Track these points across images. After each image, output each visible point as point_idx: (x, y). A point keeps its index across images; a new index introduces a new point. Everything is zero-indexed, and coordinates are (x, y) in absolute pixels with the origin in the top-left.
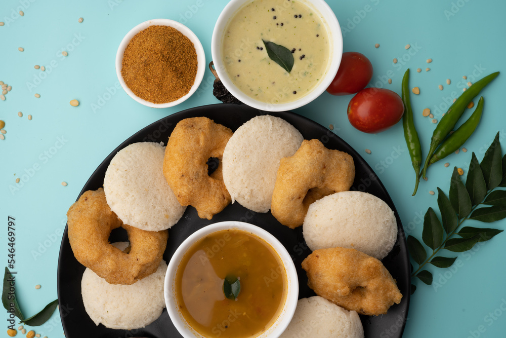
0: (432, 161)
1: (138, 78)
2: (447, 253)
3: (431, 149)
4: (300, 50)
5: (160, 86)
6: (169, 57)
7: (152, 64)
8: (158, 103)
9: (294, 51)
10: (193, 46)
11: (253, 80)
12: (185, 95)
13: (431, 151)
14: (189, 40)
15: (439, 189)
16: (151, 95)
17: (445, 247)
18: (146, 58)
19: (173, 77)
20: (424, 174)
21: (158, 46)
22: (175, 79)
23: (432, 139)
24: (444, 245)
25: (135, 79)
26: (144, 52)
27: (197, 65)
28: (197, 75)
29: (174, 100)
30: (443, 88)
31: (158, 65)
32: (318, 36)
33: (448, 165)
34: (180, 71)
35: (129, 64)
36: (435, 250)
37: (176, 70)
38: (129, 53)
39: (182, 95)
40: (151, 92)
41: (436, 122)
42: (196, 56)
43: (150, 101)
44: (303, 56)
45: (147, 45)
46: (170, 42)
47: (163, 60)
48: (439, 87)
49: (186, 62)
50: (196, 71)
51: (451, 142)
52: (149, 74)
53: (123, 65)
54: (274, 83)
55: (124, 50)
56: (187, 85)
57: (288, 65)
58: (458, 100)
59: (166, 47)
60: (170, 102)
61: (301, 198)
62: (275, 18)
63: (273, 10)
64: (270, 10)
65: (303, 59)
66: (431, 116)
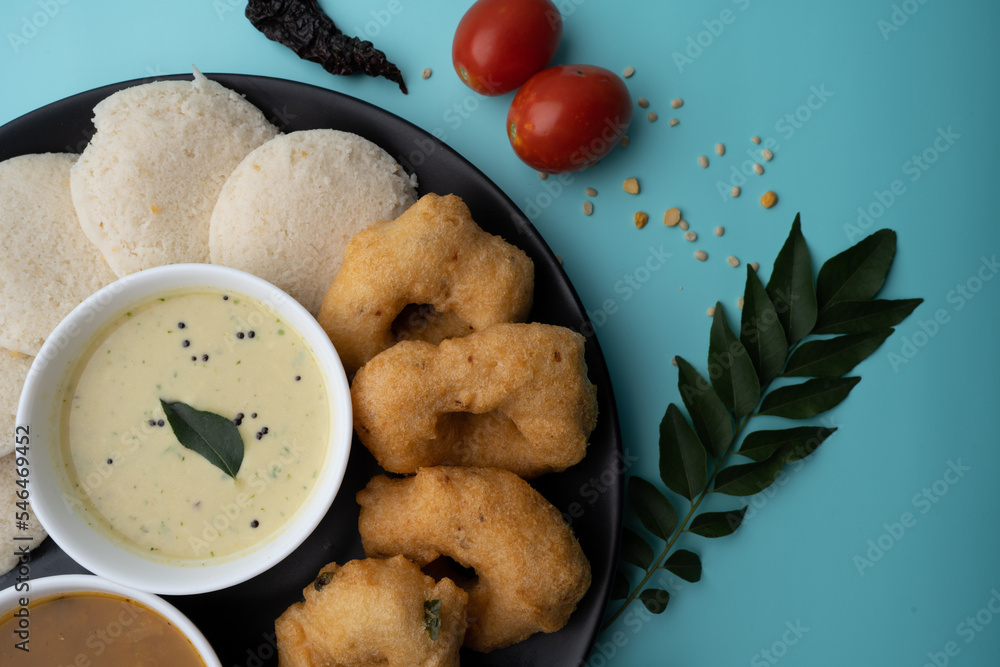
2: (721, 502)
4: (255, 416)
9: (239, 421)
11: (147, 502)
15: (678, 359)
17: (716, 487)
24: (713, 484)
30: (708, 164)
32: (299, 378)
36: (695, 500)
41: (694, 238)
44: (266, 431)
48: (700, 162)
54: (198, 504)
57: (229, 459)
61: (383, 316)
62: (187, 344)
63: (182, 326)
64: (174, 327)
65: (265, 437)
66: (682, 224)
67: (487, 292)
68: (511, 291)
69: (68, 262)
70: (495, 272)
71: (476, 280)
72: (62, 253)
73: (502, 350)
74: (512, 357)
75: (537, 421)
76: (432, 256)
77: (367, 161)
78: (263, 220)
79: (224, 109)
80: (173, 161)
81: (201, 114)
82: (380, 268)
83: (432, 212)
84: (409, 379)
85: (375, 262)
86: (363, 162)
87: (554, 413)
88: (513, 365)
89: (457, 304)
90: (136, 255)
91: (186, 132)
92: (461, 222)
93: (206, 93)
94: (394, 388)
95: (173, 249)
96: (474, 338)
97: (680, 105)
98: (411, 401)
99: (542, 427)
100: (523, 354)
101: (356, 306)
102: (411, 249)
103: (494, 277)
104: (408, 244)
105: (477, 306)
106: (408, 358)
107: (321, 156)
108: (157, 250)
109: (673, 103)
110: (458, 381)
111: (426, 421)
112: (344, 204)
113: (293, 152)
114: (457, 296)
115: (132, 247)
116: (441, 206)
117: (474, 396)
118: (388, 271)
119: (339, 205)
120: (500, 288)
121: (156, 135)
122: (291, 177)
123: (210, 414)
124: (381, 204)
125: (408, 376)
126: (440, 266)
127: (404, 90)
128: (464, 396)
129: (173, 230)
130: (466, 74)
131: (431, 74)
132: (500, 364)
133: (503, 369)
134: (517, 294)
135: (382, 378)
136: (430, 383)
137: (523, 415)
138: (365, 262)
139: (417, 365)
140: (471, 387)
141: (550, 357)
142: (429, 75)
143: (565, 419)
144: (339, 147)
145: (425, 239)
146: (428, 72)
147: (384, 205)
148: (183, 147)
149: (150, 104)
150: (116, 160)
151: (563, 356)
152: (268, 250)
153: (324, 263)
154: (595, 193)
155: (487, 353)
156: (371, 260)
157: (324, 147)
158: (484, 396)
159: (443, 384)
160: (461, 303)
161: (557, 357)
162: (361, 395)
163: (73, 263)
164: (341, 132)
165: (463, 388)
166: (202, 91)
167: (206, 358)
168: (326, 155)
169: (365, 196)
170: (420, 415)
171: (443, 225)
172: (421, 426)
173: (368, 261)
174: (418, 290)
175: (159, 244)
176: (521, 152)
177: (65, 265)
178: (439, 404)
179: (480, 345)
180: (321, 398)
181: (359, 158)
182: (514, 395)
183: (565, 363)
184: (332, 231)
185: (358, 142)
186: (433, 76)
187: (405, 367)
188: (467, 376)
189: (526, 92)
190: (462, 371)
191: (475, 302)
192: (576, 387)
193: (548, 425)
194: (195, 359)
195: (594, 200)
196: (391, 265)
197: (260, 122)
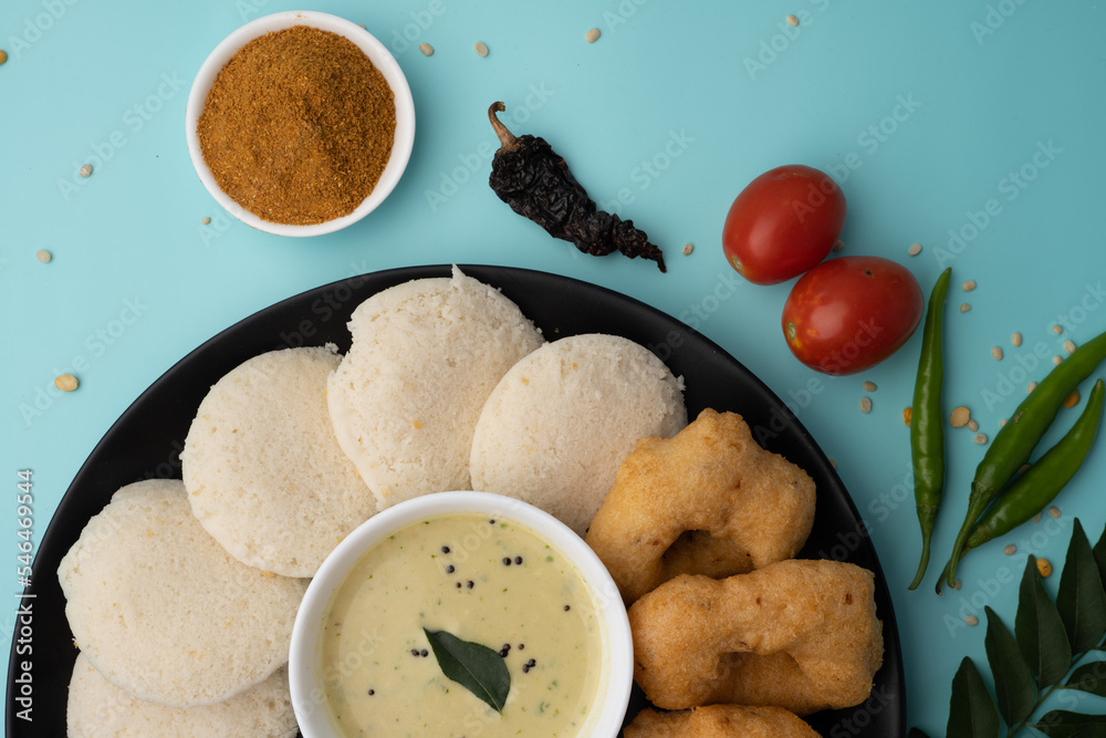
0: (972, 541)
1: (236, 147)
3: (969, 511)
4: (522, 647)
5: (285, 181)
6: (322, 115)
7: (277, 122)
8: (271, 219)
9: (506, 651)
10: (392, 100)
12: (343, 216)
13: (971, 518)
14: (385, 82)
15: (988, 610)
16: (258, 196)
18: (265, 103)
19: (323, 165)
20: (951, 576)
21: (303, 81)
22: (326, 171)
23: (974, 485)
25: (228, 148)
26: (264, 88)
27: (389, 149)
28: (385, 173)
29: (313, 223)
30: (1002, 355)
31: (292, 129)
32: (568, 608)
33: (1014, 550)
34: (343, 154)
35: (221, 106)
37: (333, 152)
38: (230, 79)
39: (334, 215)
40: (260, 188)
41: (984, 441)
42: (394, 126)
43: (252, 211)
44: (533, 663)
45: (274, 72)
46: (333, 76)
47: (306, 117)
48: (994, 353)
49: (364, 136)
50: (385, 162)
51: (1019, 495)
52: (264, 143)
53: (207, 105)
55: (219, 70)
56: (354, 192)
57: (495, 693)
58: (1039, 388)
59: (320, 87)
60: (302, 224)
61: (659, 546)
62: (452, 569)
63: (447, 550)
64: (438, 550)
65: (532, 670)
66: (972, 425)
67: (770, 520)
68: (793, 518)
69: (320, 476)
70: (778, 500)
71: (758, 508)
72: (314, 467)
73: (792, 593)
74: (802, 600)
75: (823, 663)
76: (716, 486)
77: (636, 368)
78: (531, 438)
79: (484, 310)
80: (435, 372)
81: (462, 318)
82: (661, 498)
83: (714, 436)
84: (694, 620)
85: (656, 491)
86: (631, 369)
87: (842, 656)
88: (804, 608)
89: (735, 531)
90: (393, 470)
91: (449, 340)
92: (745, 447)
93: (466, 292)
94: (678, 628)
95: (432, 464)
96: (760, 576)
97: (971, 289)
98: (696, 642)
99: (829, 669)
100: (814, 597)
101: (633, 536)
102: (693, 478)
103: (777, 505)
104: (691, 473)
105: (757, 534)
106: (693, 597)
107: (592, 367)
108: (416, 466)
109: (965, 286)
110: (745, 623)
111: (708, 661)
112: (614, 419)
113: (563, 363)
114: (736, 524)
115: (390, 462)
116: (723, 430)
117: (761, 638)
118: (668, 503)
119: (609, 420)
120: (784, 516)
121: (419, 345)
122: (562, 392)
123: (476, 645)
124: (650, 415)
125: (694, 617)
126: (723, 496)
127: (663, 268)
128: (750, 638)
129: (432, 445)
130: (739, 263)
131: (692, 250)
132: (790, 607)
133: (793, 611)
134: (799, 522)
135: (665, 617)
136: (716, 625)
137: (809, 657)
138: (644, 490)
139: (703, 605)
140: (757, 629)
141: (841, 599)
142: (690, 251)
143: (853, 662)
144: (608, 355)
145: (708, 467)
146: (690, 248)
147: (653, 416)
148: (446, 357)
149: (409, 308)
150: (378, 372)
151: (854, 598)
152: (535, 468)
153: (590, 480)
154: (874, 387)
155: (777, 595)
156: (651, 488)
157: (593, 356)
158: (771, 638)
159: (730, 626)
160: (740, 530)
161: (849, 599)
162: (641, 633)
163: (325, 477)
164: (609, 336)
165: (750, 629)
166: (461, 290)
167: (471, 584)
168: (597, 365)
169: (636, 408)
170: (703, 656)
171: (727, 451)
172: (703, 668)
173: (647, 490)
174: (699, 520)
175: (418, 460)
176: (799, 355)
177: (318, 480)
178: (723, 644)
179: (768, 585)
180: (591, 629)
181: (629, 367)
182: (803, 638)
183: (857, 606)
184: (601, 447)
185: (627, 347)
186: (695, 251)
187: (690, 606)
188: (755, 618)
189: (809, 292)
190: (750, 612)
191: (755, 530)
192: (867, 630)
193: (835, 668)
194: (459, 585)
195: (872, 395)
196: (672, 495)
197: (518, 320)
